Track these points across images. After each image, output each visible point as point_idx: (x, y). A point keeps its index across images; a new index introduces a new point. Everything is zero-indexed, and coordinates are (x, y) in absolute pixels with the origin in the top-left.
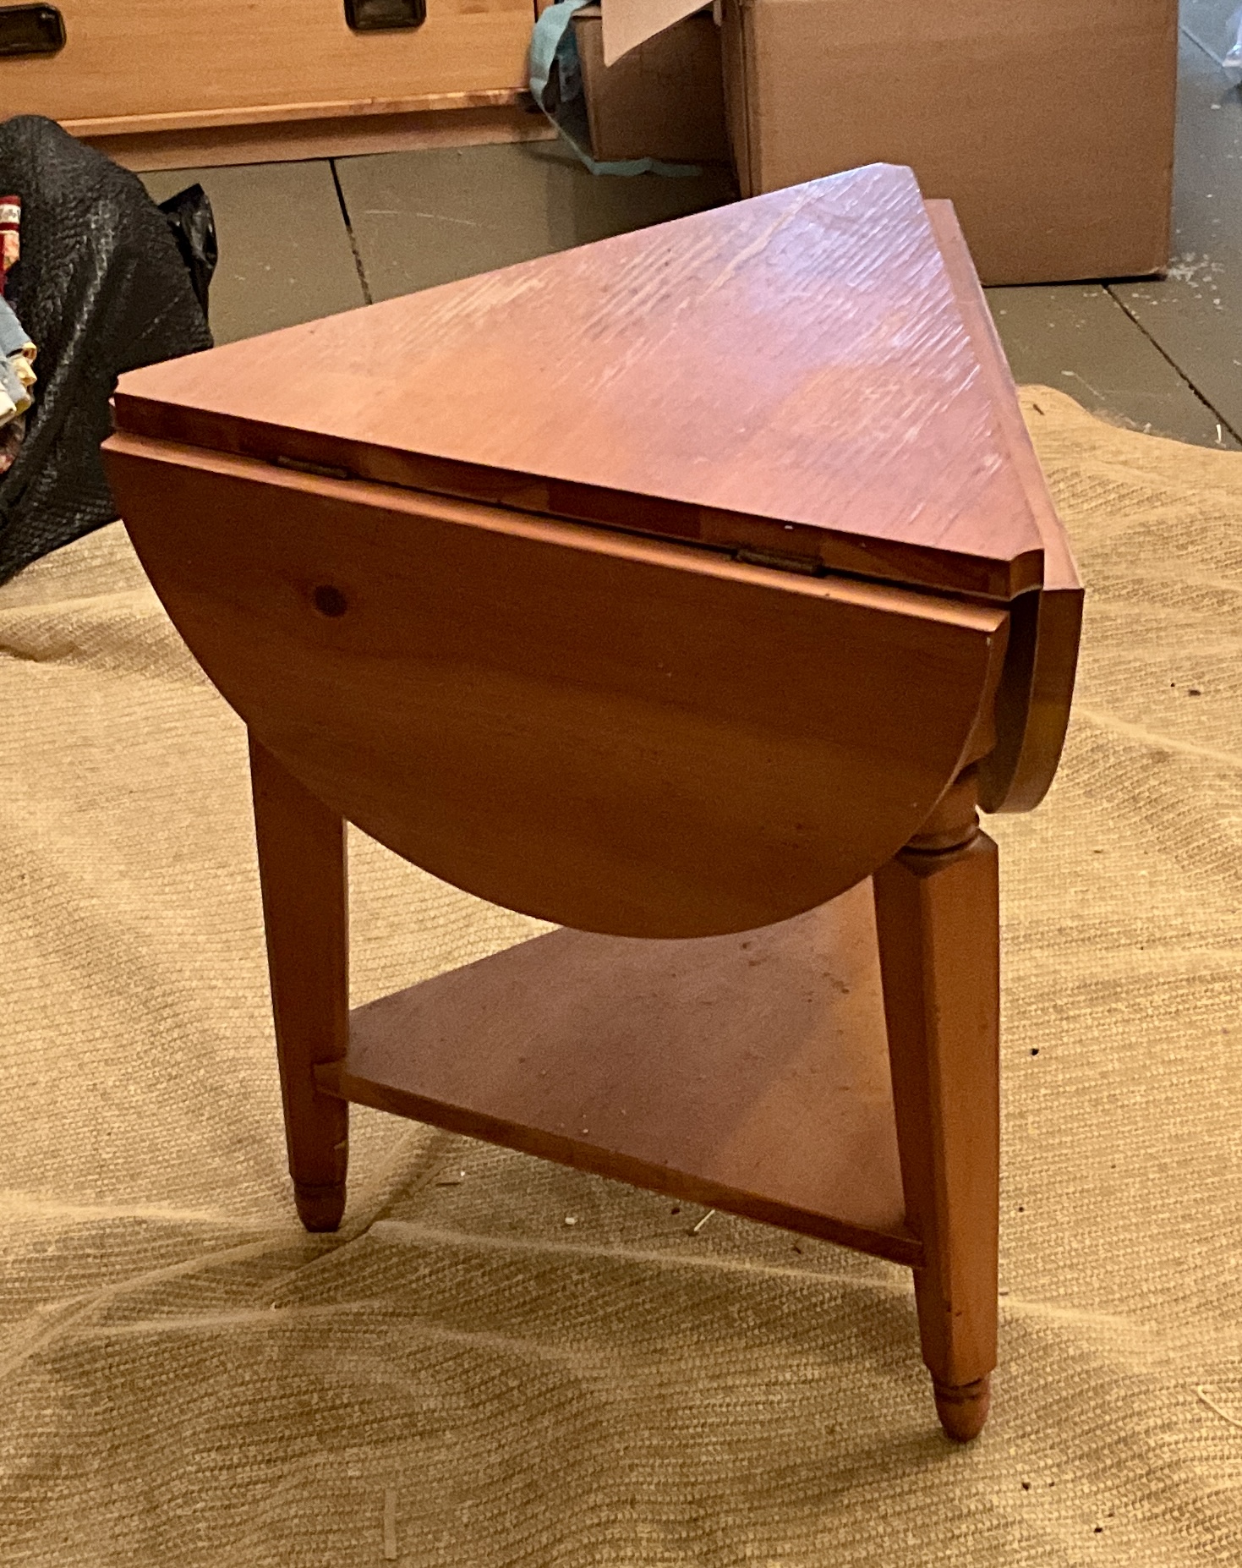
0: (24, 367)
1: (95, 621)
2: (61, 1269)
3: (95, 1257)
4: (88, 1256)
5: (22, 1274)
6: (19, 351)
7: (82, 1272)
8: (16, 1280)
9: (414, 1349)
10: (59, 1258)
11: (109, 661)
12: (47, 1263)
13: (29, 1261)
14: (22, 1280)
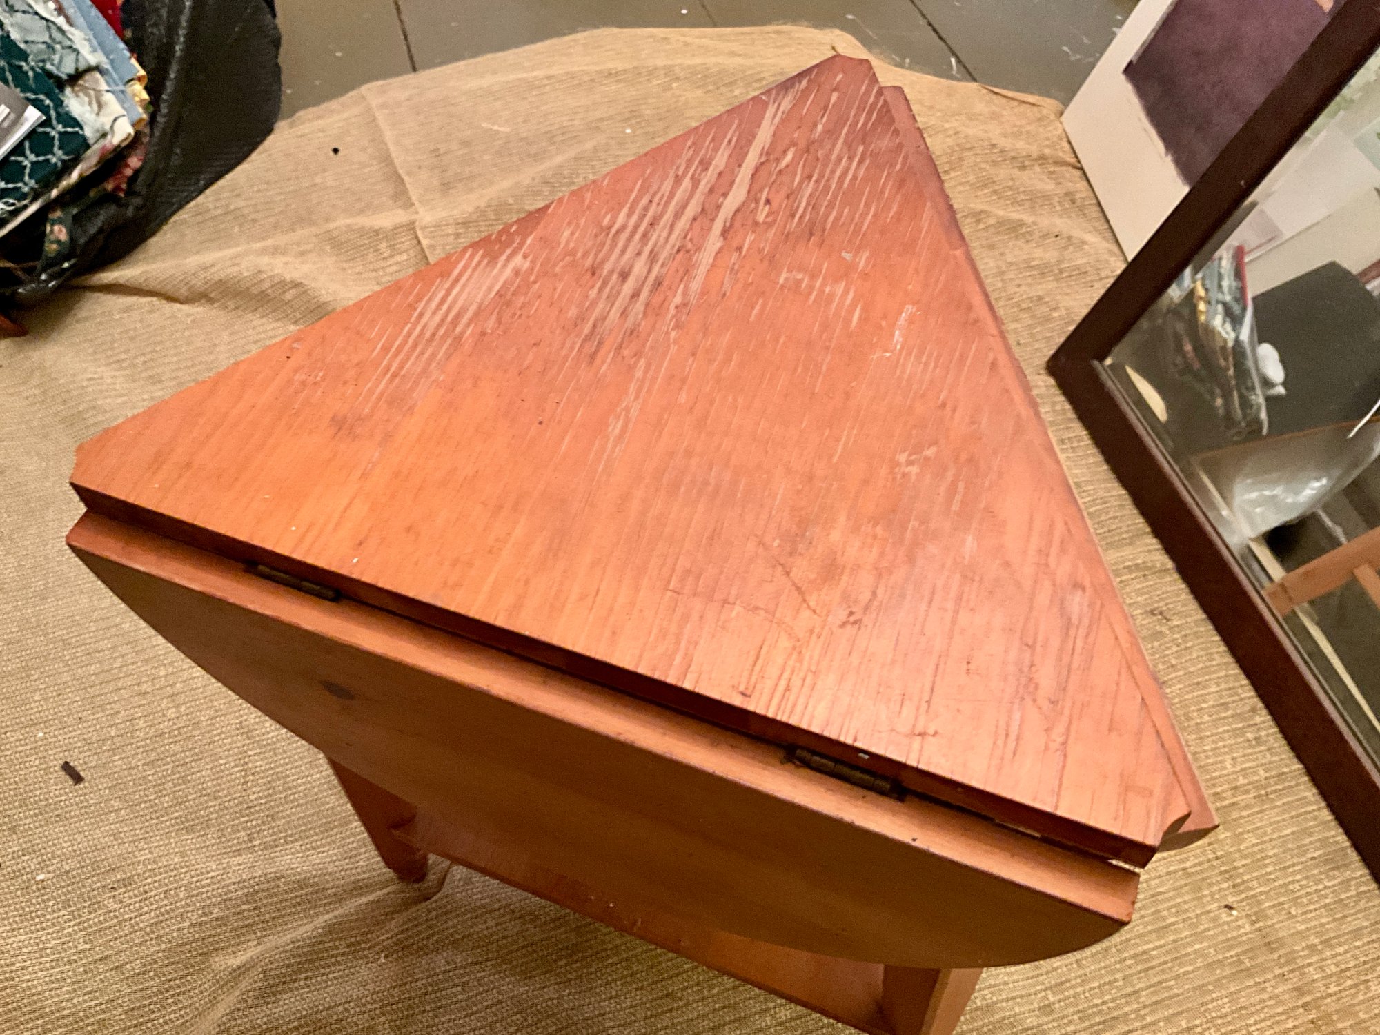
0: (139, 92)
1: (217, 278)
2: (225, 925)
3: (249, 911)
4: (244, 911)
5: (197, 936)
6: (132, 80)
7: (241, 924)
8: (193, 941)
9: (489, 1002)
10: (222, 918)
11: (231, 304)
12: (215, 923)
13: (200, 925)
14: (198, 940)
